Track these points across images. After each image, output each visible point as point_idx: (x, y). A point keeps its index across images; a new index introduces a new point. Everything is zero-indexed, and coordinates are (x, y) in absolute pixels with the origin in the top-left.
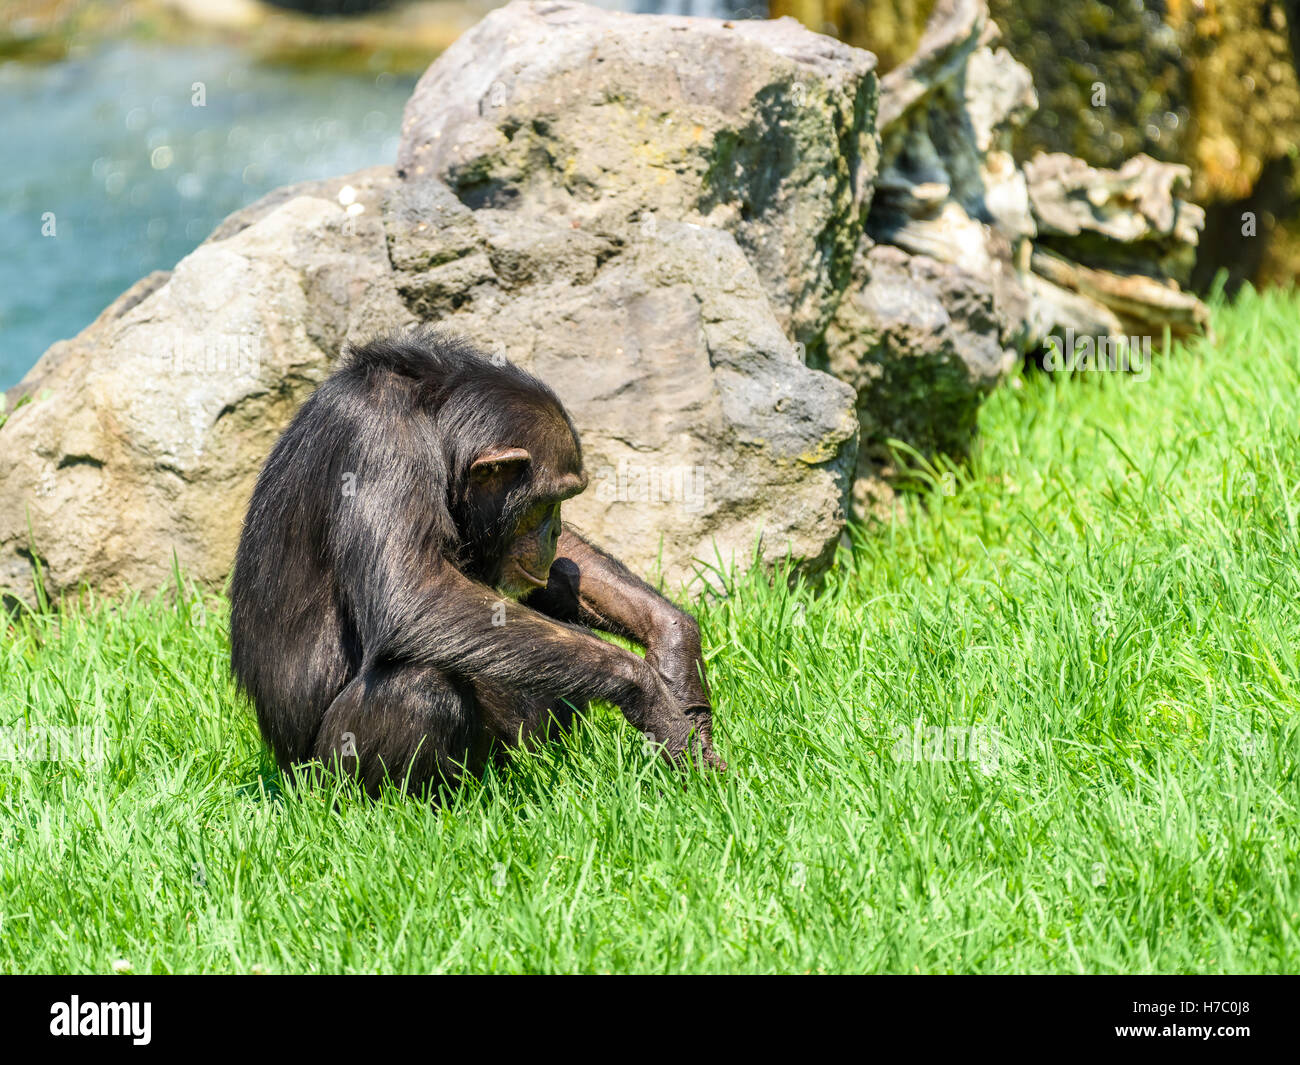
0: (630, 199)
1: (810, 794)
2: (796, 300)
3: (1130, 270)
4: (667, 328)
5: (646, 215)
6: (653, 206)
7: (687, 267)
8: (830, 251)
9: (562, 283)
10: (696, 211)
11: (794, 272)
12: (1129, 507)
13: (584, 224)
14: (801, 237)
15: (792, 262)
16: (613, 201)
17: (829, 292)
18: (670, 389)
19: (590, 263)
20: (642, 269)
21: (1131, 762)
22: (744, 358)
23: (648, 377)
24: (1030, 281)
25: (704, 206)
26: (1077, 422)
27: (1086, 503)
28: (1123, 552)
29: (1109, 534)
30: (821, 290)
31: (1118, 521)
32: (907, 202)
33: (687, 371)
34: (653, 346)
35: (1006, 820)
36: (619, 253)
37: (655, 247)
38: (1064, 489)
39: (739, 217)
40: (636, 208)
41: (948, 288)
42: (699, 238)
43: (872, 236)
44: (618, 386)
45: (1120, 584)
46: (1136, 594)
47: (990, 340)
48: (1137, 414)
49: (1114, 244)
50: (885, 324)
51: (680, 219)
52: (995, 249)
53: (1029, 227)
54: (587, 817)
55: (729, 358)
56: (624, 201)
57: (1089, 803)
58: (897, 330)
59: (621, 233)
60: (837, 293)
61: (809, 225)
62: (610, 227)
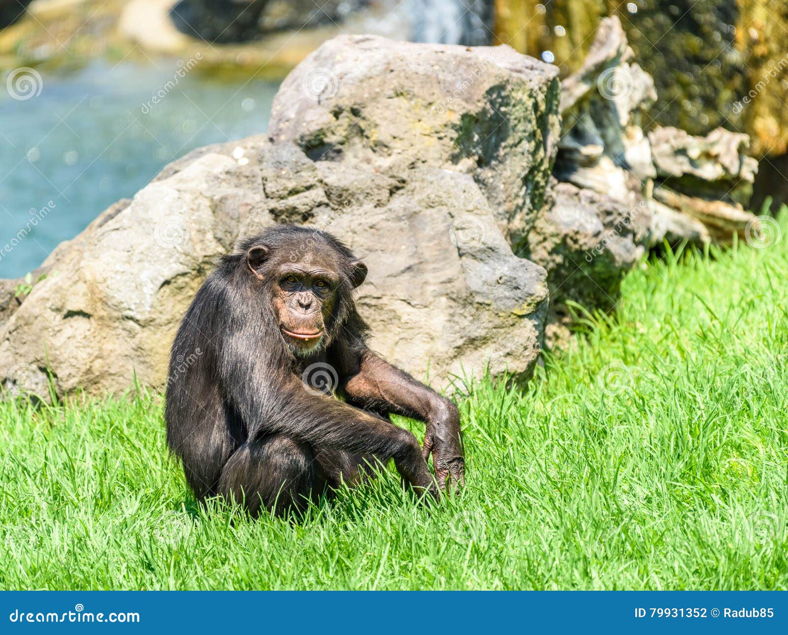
0: (410, 155)
1: (519, 516)
2: (511, 216)
3: (713, 198)
4: (432, 233)
5: (419, 164)
6: (424, 159)
7: (444, 196)
8: (531, 186)
9: (368, 206)
10: (450, 162)
11: (510, 199)
12: (713, 342)
13: (381, 170)
14: (513, 178)
15: (508, 193)
16: (400, 156)
17: (531, 211)
18: (435, 270)
19: (386, 193)
20: (417, 197)
21: (714, 496)
22: (479, 251)
23: (421, 263)
24: (653, 205)
25: (455, 159)
26: (681, 290)
27: (687, 339)
28: (709, 368)
29: (700, 357)
30: (525, 210)
31: (706, 350)
32: (577, 156)
33: (445, 259)
34: (424, 244)
35: (638, 531)
36: (403, 188)
37: (425, 184)
38: (673, 330)
39: (476, 165)
40: (413, 160)
41: (602, 209)
42: (452, 178)
43: (556, 177)
44: (402, 268)
45: (707, 388)
46: (717, 394)
47: (628, 240)
48: (717, 285)
49: (703, 182)
50: (565, 231)
51: (440, 167)
52: (631, 185)
53: (652, 172)
54: (384, 529)
55: (470, 251)
56: (406, 156)
57: (688, 521)
58: (572, 234)
59: (404, 176)
60: (535, 212)
61: (518, 170)
62: (398, 172)
